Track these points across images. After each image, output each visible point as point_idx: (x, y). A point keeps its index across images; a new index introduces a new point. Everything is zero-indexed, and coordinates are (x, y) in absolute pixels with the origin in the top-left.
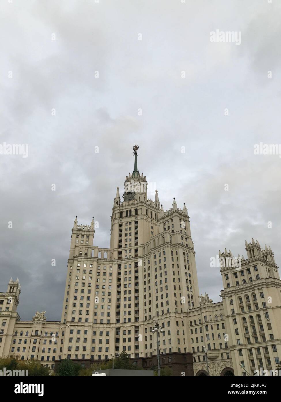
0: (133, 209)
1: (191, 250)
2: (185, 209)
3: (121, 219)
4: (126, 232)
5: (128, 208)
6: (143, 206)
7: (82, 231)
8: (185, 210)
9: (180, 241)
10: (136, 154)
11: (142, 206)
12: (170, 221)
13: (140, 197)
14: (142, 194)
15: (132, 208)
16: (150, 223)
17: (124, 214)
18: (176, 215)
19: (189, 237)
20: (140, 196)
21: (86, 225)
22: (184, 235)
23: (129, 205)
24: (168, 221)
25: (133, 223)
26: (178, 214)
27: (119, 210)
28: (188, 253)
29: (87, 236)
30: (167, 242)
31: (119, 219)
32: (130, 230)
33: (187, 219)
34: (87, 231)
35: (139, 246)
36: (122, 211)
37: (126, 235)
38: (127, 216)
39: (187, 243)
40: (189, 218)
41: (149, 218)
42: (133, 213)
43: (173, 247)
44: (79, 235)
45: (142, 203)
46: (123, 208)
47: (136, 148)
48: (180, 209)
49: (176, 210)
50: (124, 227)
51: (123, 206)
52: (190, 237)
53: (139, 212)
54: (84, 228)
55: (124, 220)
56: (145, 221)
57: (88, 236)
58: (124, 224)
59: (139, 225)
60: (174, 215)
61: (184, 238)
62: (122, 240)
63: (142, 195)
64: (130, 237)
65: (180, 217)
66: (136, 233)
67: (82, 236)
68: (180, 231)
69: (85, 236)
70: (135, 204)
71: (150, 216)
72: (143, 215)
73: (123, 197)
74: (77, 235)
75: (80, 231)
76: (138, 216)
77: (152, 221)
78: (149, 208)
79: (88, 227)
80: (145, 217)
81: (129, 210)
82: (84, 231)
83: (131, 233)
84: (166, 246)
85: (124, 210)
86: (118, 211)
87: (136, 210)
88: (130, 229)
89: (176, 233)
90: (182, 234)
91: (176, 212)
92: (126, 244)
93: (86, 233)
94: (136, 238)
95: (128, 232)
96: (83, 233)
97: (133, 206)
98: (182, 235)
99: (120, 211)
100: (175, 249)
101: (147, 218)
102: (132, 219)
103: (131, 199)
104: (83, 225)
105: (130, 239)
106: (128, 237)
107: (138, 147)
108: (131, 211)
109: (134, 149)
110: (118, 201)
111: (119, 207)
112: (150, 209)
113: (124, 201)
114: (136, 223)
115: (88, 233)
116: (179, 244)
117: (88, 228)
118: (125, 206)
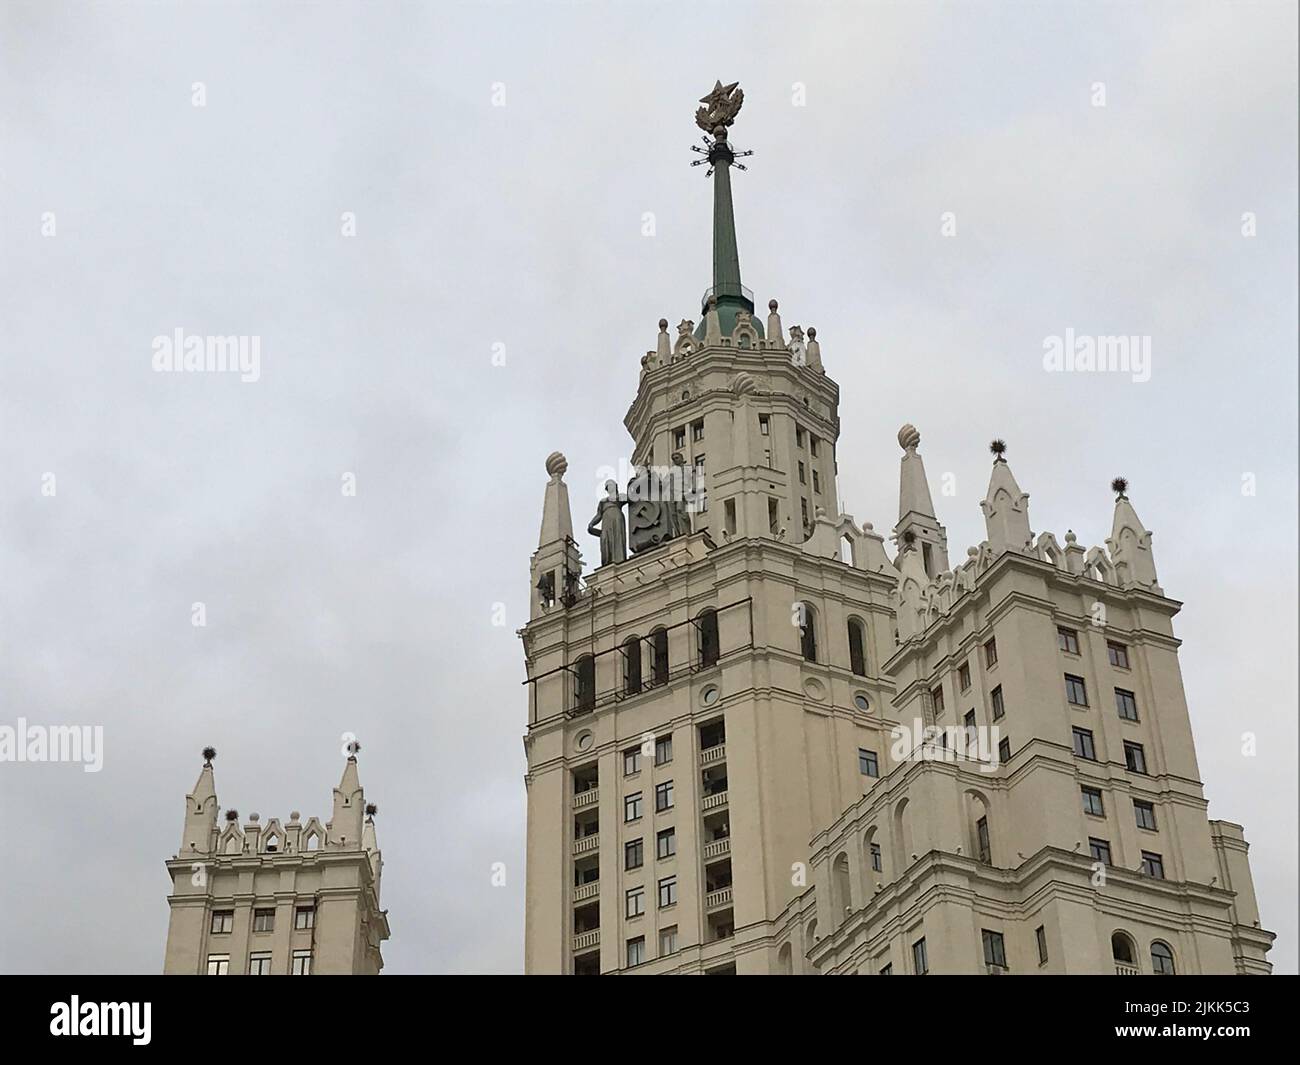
0: (681, 615)
1: (1196, 909)
2: (1133, 536)
3: (583, 722)
4: (631, 833)
5: (638, 618)
6: (762, 575)
7: (258, 872)
8: (1127, 545)
9: (1069, 829)
10: (721, 156)
11: (749, 575)
12: (975, 658)
13: (730, 506)
14: (749, 473)
15: (669, 608)
16: (845, 726)
17: (609, 679)
18: (1016, 598)
19: (1174, 785)
20: (728, 492)
21: (295, 816)
22: (1120, 773)
23: (644, 590)
24: (964, 670)
25: (685, 740)
26: (1038, 589)
27: (567, 647)
28: (1166, 936)
29: (300, 910)
30: (933, 853)
31: (567, 728)
32: (662, 806)
33: (1146, 620)
34: (300, 870)
35: (739, 938)
36: (588, 650)
37: (633, 853)
38: (634, 684)
39: (1153, 843)
40: (1172, 608)
41: (829, 675)
42: (683, 652)
43: (1001, 896)
44: (230, 913)
45: (748, 550)
46: (599, 627)
47: (722, 107)
48: (1071, 537)
49: (1017, 546)
50: (607, 797)
51: (595, 603)
52: (1187, 789)
53: (732, 634)
54: (273, 842)
55: (605, 728)
56: (787, 713)
57: (313, 909)
58: (609, 767)
59: (736, 752)
60: (998, 595)
61: (1119, 803)
62: (597, 904)
63: (750, 485)
64: (665, 869)
65: (1067, 605)
66: (716, 827)
67: (259, 913)
68: (1068, 739)
69: (284, 913)
70: (690, 573)
71: (842, 658)
72: (766, 657)
73: (592, 531)
74: (216, 913)
75: (236, 872)
76: (719, 672)
77: (862, 699)
78: (823, 594)
79: (313, 828)
80: (790, 676)
81: (642, 630)
82: (277, 870)
83: (671, 831)
84: (923, 889)
85: (606, 643)
86: (557, 659)
87: (708, 626)
88: (662, 793)
89: (1029, 754)
90: (1085, 767)
91: (1013, 563)
92: (629, 942)
93: (287, 882)
94: (719, 876)
95: (646, 830)
96: (267, 887)
97: (678, 593)
98: (1096, 770)
99: (575, 655)
100: (1023, 908)
101: (811, 682)
102: (680, 704)
103: (660, 532)
104: (263, 824)
105: (665, 885)
106: (651, 870)
107: (740, 95)
108: (660, 636)
109: (702, 120)
110: (551, 575)
111: (568, 622)
112: (845, 600)
113: (606, 560)
114: (712, 734)
115: (308, 886)
116: (1057, 858)
117: (313, 843)
118: (617, 601)
